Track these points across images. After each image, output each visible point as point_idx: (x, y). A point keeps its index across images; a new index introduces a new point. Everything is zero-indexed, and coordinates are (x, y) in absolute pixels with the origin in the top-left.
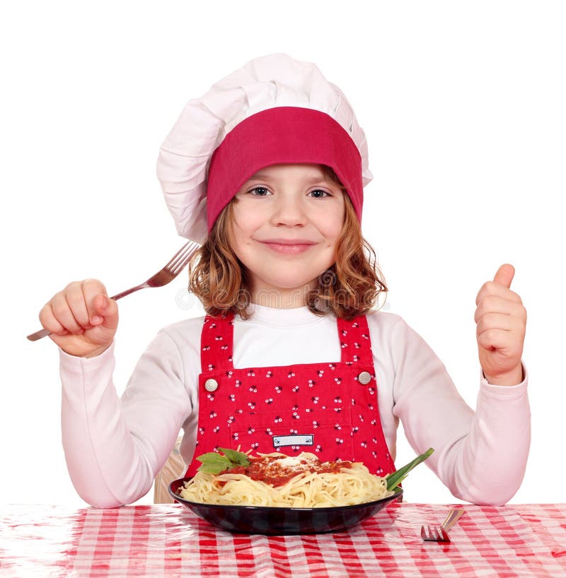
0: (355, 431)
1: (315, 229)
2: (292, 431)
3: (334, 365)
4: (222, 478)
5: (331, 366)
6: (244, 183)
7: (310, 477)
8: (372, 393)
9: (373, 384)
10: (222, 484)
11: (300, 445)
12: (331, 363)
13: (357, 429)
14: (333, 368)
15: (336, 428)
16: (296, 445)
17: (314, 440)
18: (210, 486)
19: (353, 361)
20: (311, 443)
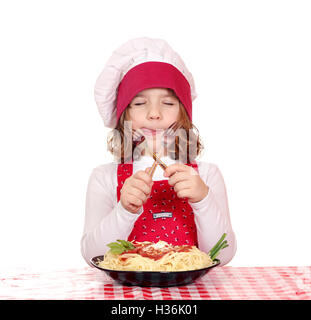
4: (123, 256)
6: (133, 99)
7: (174, 254)
10: (124, 259)
18: (117, 261)
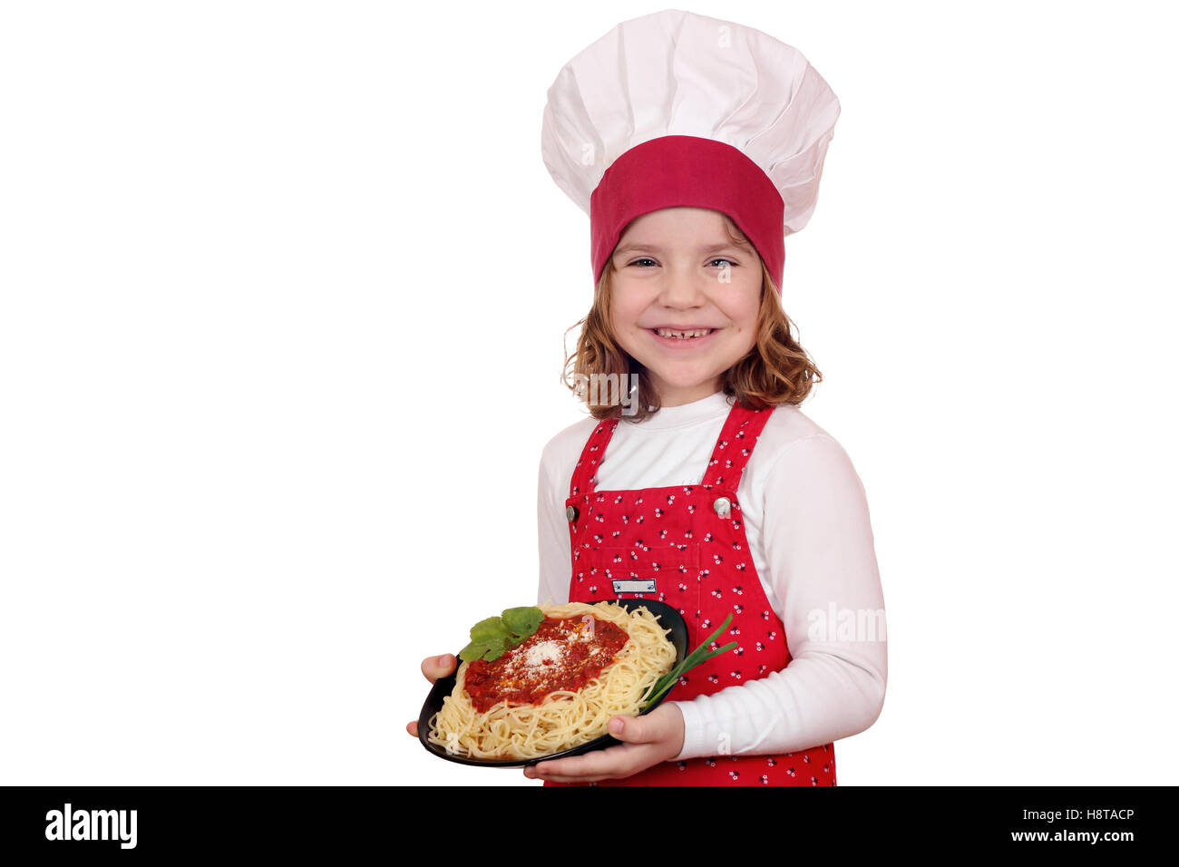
0: (705, 575)
1: (715, 308)
2: (632, 574)
3: (690, 488)
5: (686, 489)
8: (737, 527)
9: (737, 514)
11: (643, 593)
12: (685, 487)
13: (707, 572)
14: (688, 493)
15: (681, 571)
16: (639, 593)
17: (658, 586)
19: (714, 483)
20: (654, 591)
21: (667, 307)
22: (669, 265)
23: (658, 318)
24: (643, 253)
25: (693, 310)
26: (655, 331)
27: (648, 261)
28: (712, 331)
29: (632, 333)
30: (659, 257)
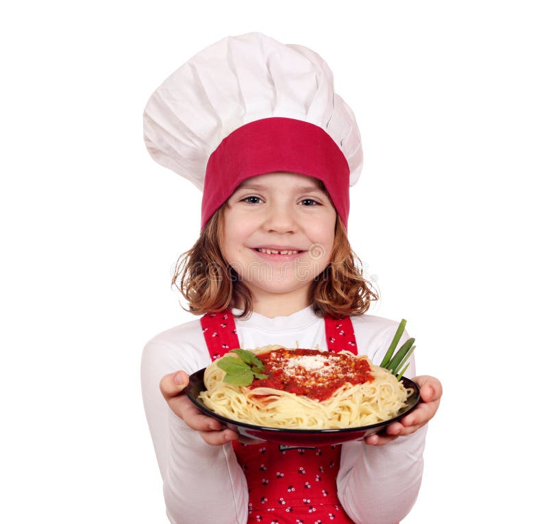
18: (244, 398)
21: (271, 231)
22: (272, 200)
23: (261, 239)
24: (254, 191)
25: (289, 234)
26: (257, 250)
27: (254, 198)
28: (300, 252)
29: (240, 251)
30: (265, 194)
